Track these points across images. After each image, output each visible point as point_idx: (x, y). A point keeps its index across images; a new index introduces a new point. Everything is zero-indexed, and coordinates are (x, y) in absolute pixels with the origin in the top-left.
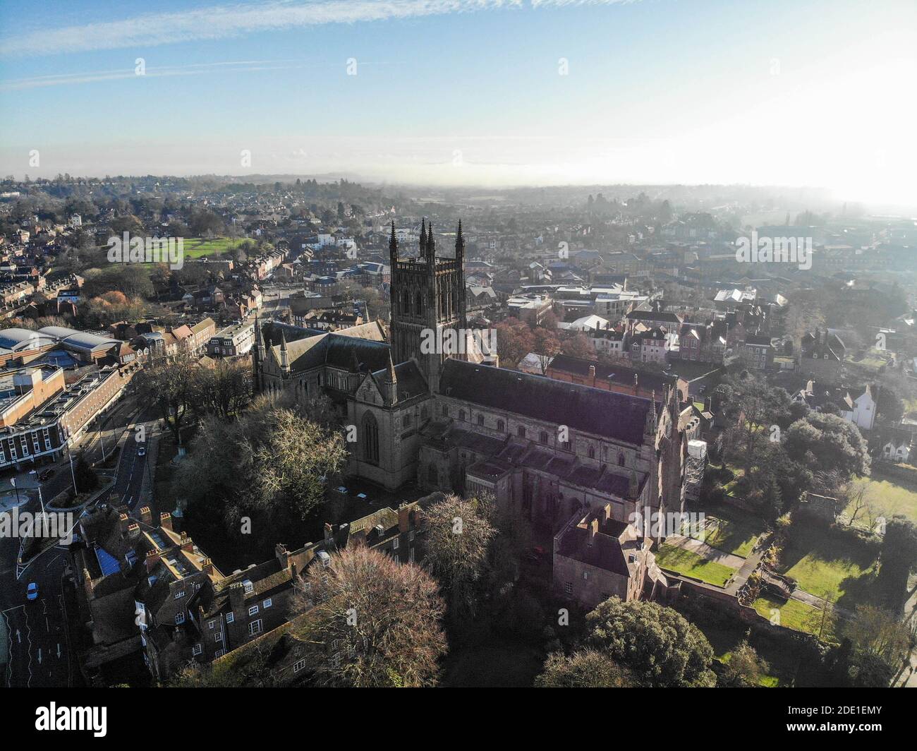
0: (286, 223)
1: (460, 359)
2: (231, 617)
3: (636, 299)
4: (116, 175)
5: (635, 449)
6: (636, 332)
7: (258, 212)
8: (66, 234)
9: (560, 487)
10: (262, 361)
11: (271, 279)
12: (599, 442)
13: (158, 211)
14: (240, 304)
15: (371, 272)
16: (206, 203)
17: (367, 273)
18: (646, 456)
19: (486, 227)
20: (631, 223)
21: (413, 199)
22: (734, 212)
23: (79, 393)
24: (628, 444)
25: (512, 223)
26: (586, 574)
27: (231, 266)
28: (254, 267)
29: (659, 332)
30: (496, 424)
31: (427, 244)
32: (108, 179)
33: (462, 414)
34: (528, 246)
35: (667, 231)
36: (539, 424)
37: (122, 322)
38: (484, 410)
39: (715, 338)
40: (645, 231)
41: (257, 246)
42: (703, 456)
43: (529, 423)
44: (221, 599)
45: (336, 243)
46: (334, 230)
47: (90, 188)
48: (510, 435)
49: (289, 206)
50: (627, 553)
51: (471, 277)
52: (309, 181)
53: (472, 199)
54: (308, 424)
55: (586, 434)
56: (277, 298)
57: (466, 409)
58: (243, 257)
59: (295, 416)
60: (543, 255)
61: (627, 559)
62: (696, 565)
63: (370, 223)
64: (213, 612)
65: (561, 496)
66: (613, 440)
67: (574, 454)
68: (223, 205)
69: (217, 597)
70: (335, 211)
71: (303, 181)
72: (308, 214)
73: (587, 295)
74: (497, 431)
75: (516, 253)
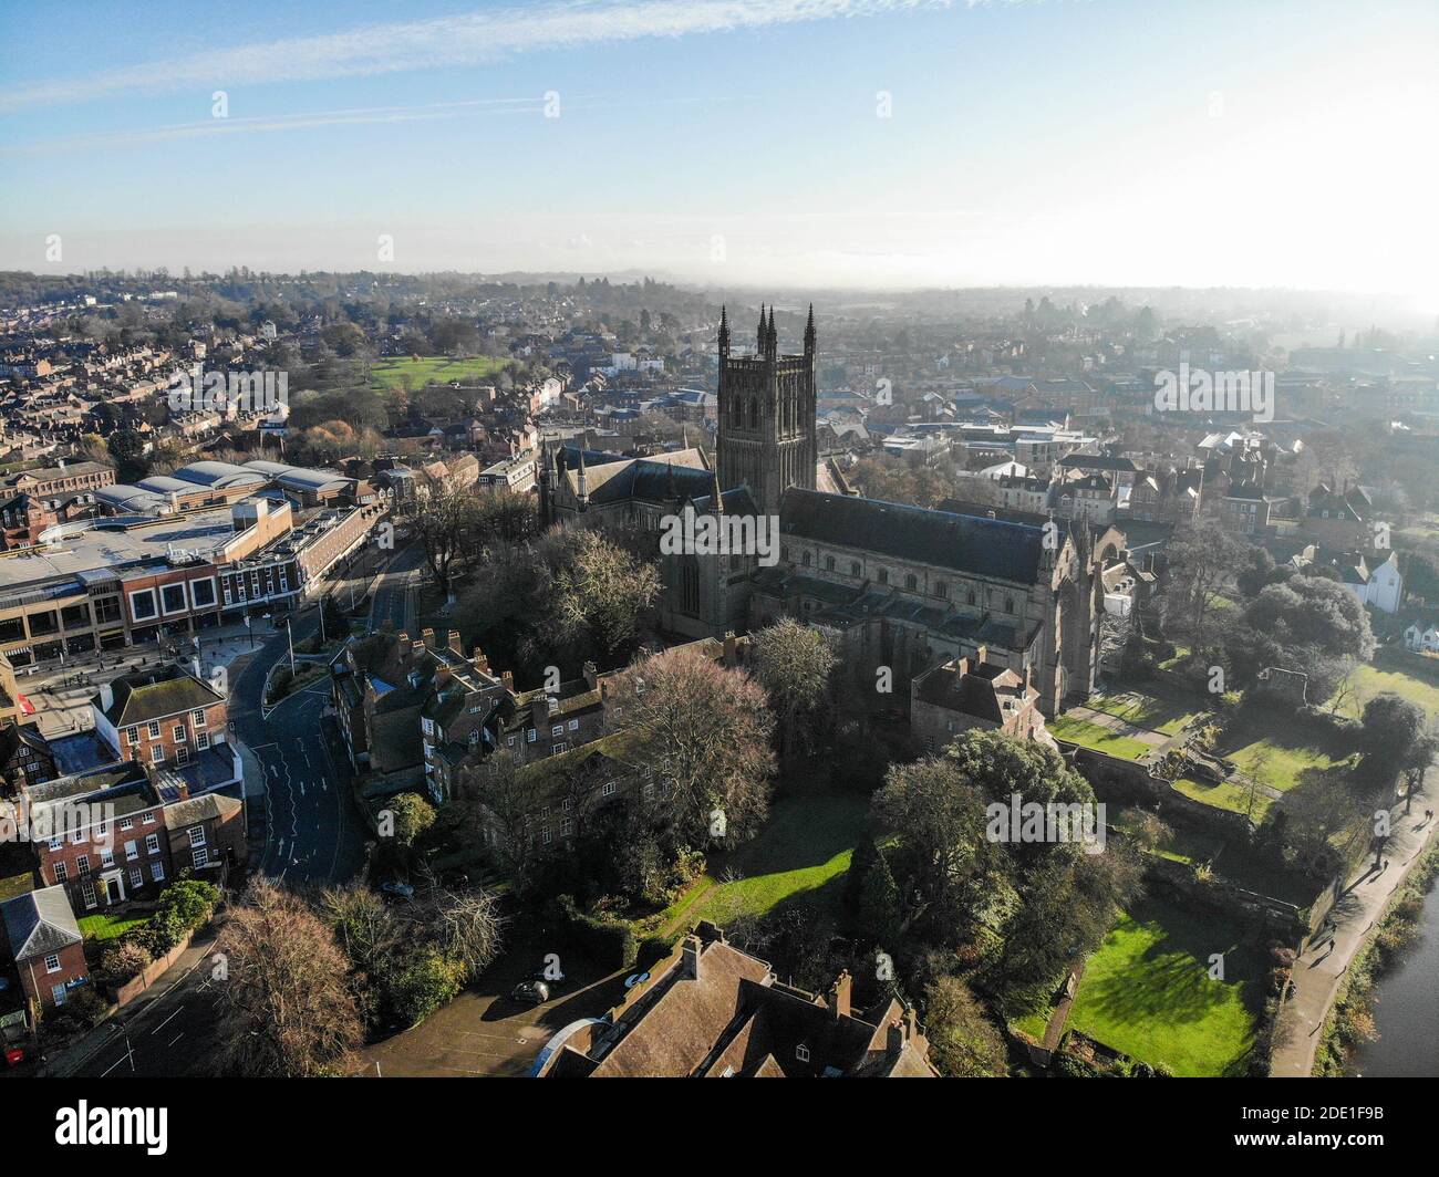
0: (567, 338)
1: (807, 487)
2: (533, 735)
3: (1077, 441)
4: (314, 271)
5: (1027, 590)
6: (1067, 481)
7: (525, 324)
8: (258, 347)
9: (929, 638)
10: (553, 490)
11: (548, 415)
12: (981, 584)
13: (383, 319)
14: (510, 441)
15: (688, 403)
16: (448, 310)
17: (683, 405)
18: (1041, 599)
19: (862, 345)
20: (1088, 340)
21: (752, 307)
22: (1260, 328)
23: (316, 530)
24: (1018, 585)
25: (902, 338)
26: (950, 724)
27: (493, 396)
28: (525, 397)
29: (1099, 478)
30: (849, 567)
31: (767, 335)
32: (303, 277)
33: (807, 556)
34: (925, 372)
35: (1144, 353)
36: (905, 565)
37: (354, 458)
38: (835, 550)
39: (1182, 489)
40: (1110, 354)
41: (526, 369)
42: (1126, 613)
43: (891, 564)
44: (523, 714)
45: (637, 366)
46: (635, 348)
47: (278, 288)
48: (868, 582)
49: (568, 316)
50: (1001, 699)
51: (834, 412)
52: (597, 280)
53: (844, 307)
54: (616, 551)
55: (964, 574)
56: (558, 438)
57: (812, 550)
58: (508, 384)
59: (601, 539)
60: (946, 384)
61: (1001, 705)
62: (1103, 739)
63: (687, 340)
64: (514, 727)
65: (930, 651)
66: (998, 580)
67: (949, 601)
68: (473, 314)
69: (518, 711)
70: (638, 324)
71: (588, 281)
72: (598, 327)
73: (1005, 435)
74: (851, 577)
75: (906, 382)
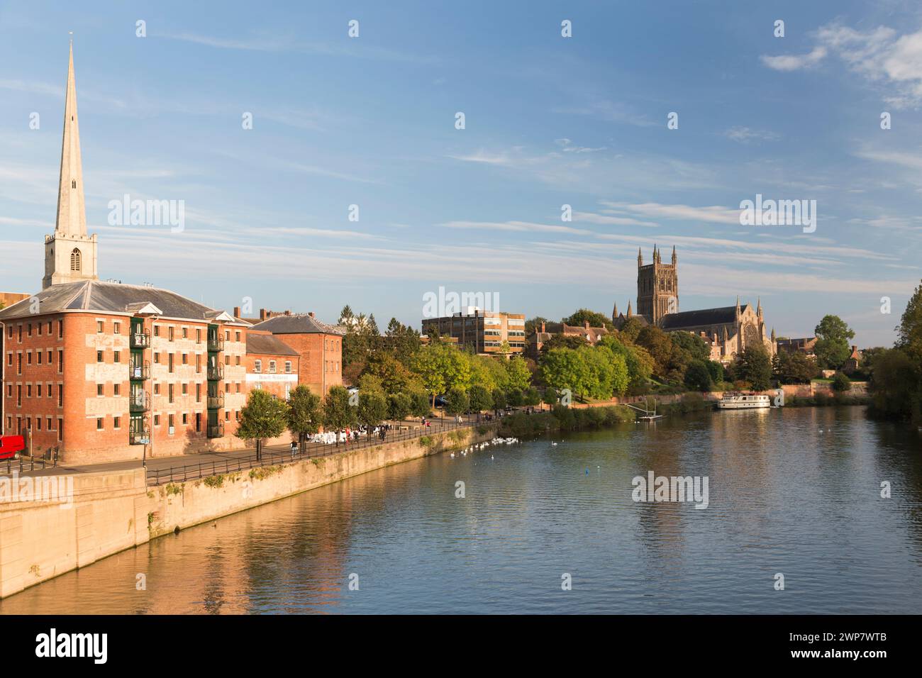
31: (656, 256)
